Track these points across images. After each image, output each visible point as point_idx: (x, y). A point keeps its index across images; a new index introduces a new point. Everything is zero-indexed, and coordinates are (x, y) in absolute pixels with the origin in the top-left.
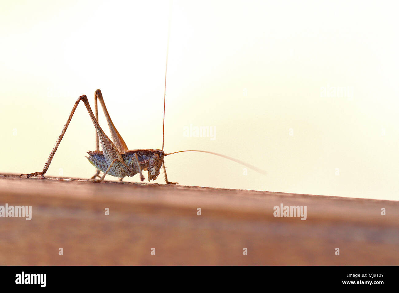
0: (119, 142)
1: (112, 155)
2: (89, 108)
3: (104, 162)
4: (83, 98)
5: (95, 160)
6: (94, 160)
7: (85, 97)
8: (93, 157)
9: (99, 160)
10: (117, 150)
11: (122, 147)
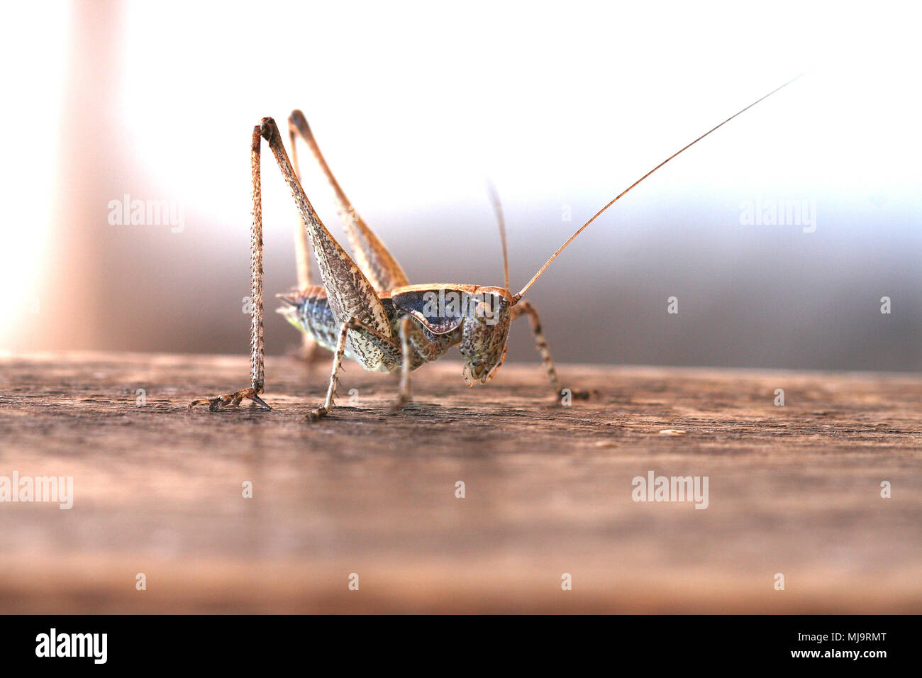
0: (374, 261)
1: (356, 305)
2: (284, 157)
3: (332, 323)
4: (266, 126)
5: (305, 316)
6: (303, 319)
7: (270, 125)
8: (301, 310)
9: (318, 317)
10: (370, 289)
11: (383, 275)
